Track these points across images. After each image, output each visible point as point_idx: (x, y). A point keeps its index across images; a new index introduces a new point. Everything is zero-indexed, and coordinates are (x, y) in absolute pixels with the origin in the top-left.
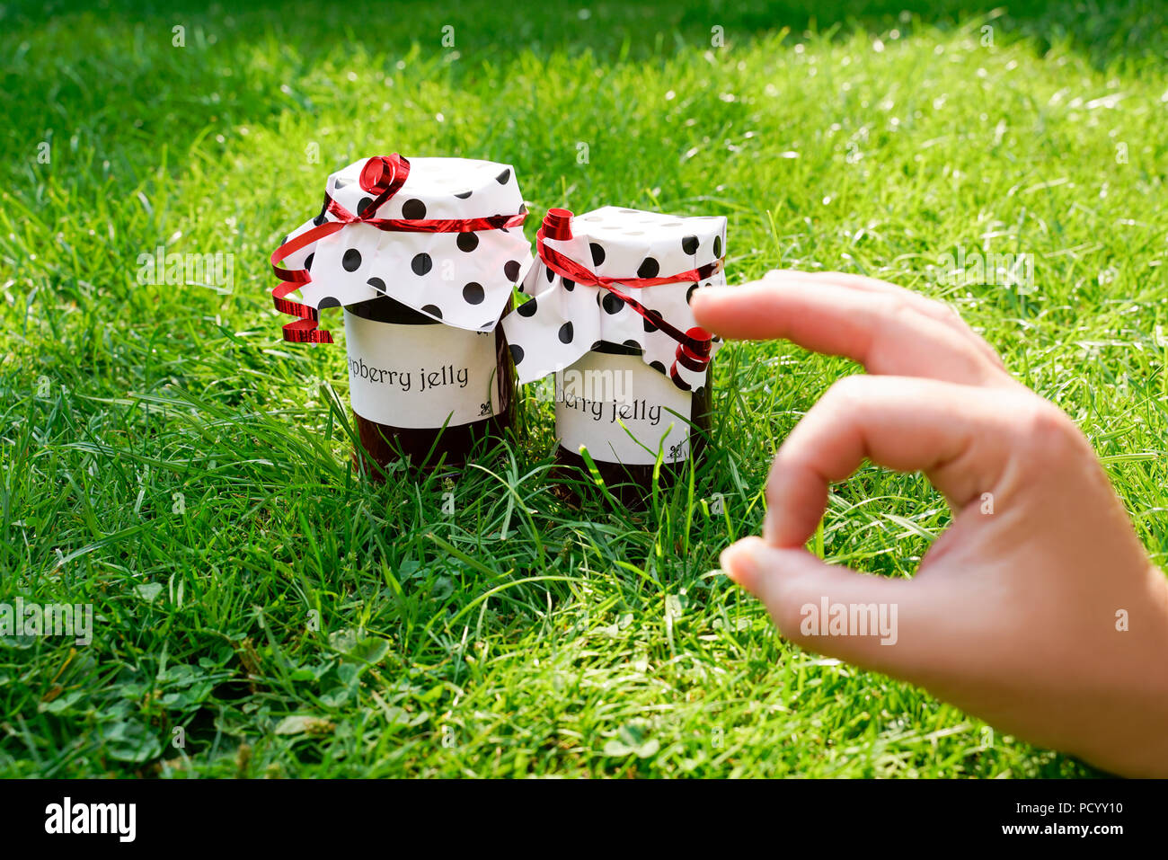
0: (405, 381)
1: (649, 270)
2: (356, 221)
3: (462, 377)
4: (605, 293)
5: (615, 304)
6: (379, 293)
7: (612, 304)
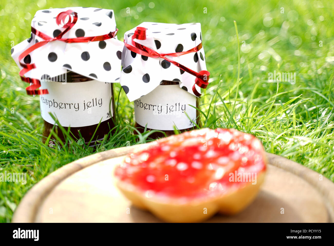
0: (76, 106)
1: (180, 48)
2: (54, 40)
3: (100, 103)
4: (162, 60)
5: (167, 64)
6: (68, 70)
7: (165, 64)
